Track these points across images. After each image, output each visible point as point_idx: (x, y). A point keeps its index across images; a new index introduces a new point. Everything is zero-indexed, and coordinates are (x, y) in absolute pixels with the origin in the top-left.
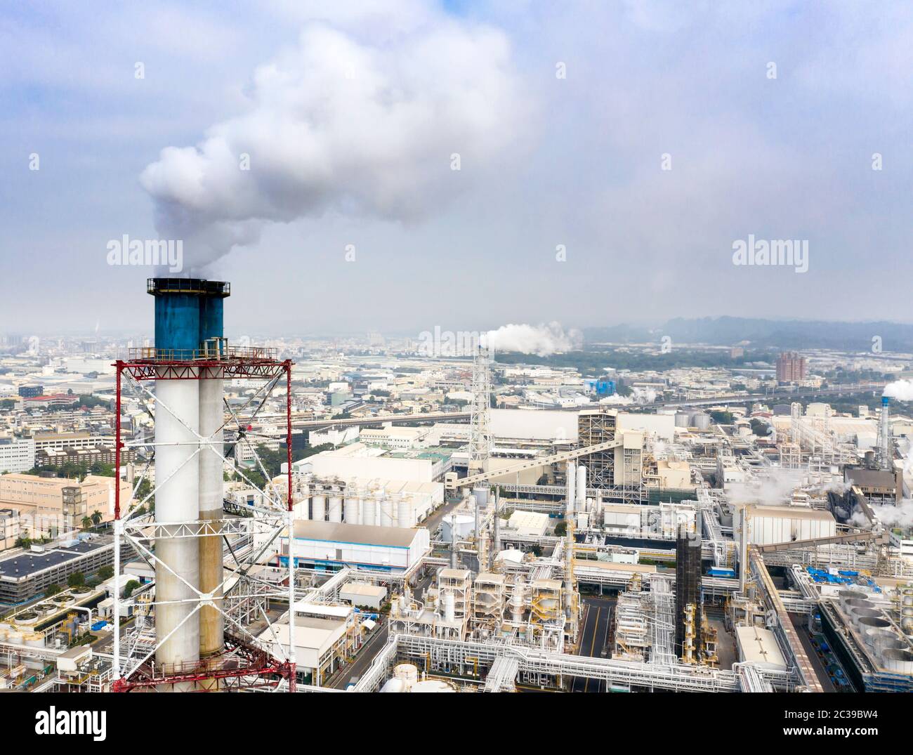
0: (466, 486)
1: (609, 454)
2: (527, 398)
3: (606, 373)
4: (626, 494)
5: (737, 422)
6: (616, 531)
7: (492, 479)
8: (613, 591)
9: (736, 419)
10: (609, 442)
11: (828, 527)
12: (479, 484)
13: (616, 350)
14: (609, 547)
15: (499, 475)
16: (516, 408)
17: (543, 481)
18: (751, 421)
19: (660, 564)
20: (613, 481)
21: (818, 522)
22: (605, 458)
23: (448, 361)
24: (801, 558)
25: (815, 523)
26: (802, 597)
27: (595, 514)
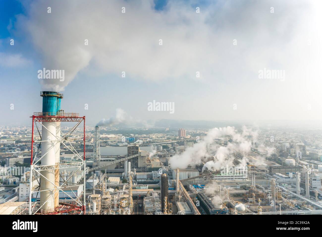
0: (92, 171)
1: (137, 158)
2: (108, 144)
3: (131, 136)
4: (142, 170)
5: (170, 148)
6: (140, 180)
7: (101, 168)
8: (142, 197)
9: (169, 147)
10: (137, 155)
11: (197, 174)
12: (97, 170)
13: (133, 129)
14: (139, 185)
15: (103, 167)
16: (105, 146)
17: (117, 168)
18: (173, 148)
19: (155, 189)
20: (138, 166)
21: (195, 172)
22: (135, 159)
23: (80, 133)
24: (191, 183)
25: (194, 173)
26: (192, 193)
27: (134, 176)
